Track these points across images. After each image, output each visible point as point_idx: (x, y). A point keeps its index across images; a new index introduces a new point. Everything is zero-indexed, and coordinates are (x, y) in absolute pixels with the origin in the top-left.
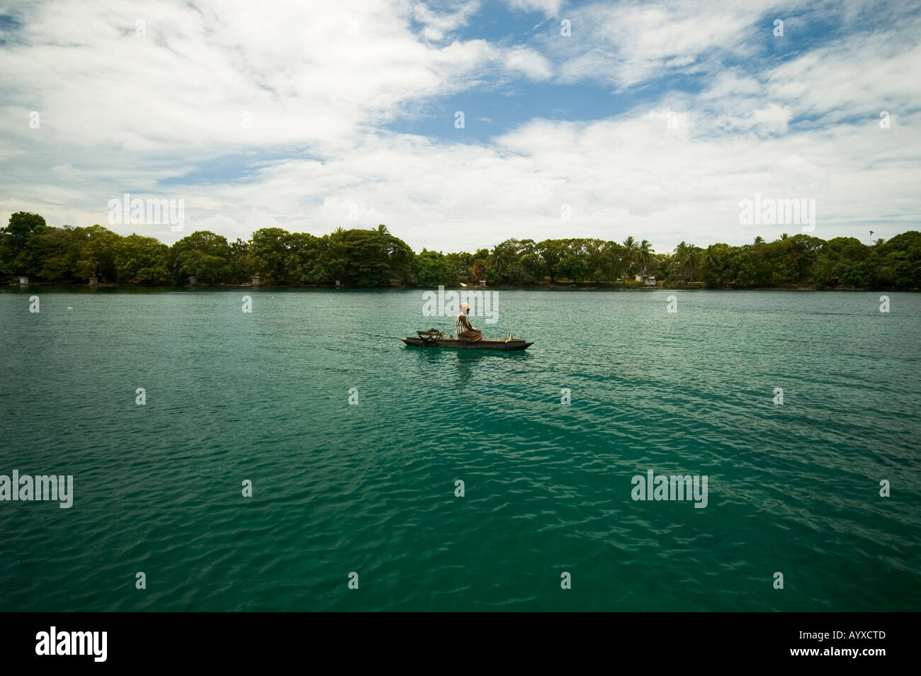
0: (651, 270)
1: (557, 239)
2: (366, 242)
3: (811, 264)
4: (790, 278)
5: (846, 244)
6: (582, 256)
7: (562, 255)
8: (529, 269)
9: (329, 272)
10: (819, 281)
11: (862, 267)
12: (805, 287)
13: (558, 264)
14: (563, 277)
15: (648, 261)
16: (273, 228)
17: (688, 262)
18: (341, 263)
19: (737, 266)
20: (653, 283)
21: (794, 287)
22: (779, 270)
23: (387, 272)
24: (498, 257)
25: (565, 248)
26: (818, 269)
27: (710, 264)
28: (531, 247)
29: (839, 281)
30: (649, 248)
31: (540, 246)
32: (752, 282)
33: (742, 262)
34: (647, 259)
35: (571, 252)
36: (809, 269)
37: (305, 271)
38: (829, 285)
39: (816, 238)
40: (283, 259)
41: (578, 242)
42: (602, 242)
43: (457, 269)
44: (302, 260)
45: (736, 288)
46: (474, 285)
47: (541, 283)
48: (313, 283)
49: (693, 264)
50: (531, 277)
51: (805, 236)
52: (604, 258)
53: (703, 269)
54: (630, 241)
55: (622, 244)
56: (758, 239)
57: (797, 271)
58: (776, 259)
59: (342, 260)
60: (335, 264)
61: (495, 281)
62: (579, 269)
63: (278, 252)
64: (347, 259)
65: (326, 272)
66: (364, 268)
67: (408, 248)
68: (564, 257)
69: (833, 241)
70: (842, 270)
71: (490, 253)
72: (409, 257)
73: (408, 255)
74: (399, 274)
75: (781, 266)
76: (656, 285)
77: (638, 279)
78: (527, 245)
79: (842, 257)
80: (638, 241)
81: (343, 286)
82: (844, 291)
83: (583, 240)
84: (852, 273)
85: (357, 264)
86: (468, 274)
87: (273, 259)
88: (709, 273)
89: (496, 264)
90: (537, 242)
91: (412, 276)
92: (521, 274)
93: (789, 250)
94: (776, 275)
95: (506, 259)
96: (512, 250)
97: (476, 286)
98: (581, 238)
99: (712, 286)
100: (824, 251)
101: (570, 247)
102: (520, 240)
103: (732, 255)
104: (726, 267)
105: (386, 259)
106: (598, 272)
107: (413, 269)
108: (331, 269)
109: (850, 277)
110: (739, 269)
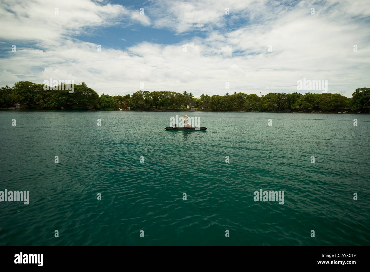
0: (193, 104)
1: (158, 91)
2: (76, 90)
3: (244, 103)
4: (238, 108)
5: (253, 96)
6: (168, 98)
7: (160, 98)
8: (147, 103)
9: (58, 103)
10: (247, 109)
11: (259, 104)
12: (242, 111)
13: (159, 101)
14: (161, 106)
15: (192, 101)
16: (27, 82)
17: (206, 101)
18: (64, 99)
19: (222, 103)
20: (194, 109)
21: (239, 111)
22: (235, 105)
23: (87, 103)
24: (135, 98)
25: (161, 95)
26: (246, 105)
27: (213, 102)
28: (148, 94)
29: (252, 109)
30: (192, 96)
31: (152, 94)
32: (226, 109)
33: (223, 101)
34: (192, 100)
35: (163, 97)
36: (243, 105)
37: (45, 102)
38: (249, 110)
39: (245, 94)
40: (33, 96)
41: (166, 93)
42: (175, 93)
43: (118, 103)
44: (43, 97)
45: (222, 111)
46: (125, 109)
47: (152, 108)
48: (50, 108)
49: (207, 102)
50: (148, 106)
51: (242, 93)
52: (176, 99)
53: (211, 104)
54: (185, 93)
55: (182, 94)
56: (227, 94)
57: (240, 105)
58: (234, 101)
59: (64, 97)
60: (61, 99)
61: (134, 108)
62: (167, 103)
63: (30, 93)
64: (67, 97)
65: (56, 103)
66: (76, 101)
67: (96, 93)
68: (161, 98)
69: (250, 95)
70: (253, 105)
71: (131, 96)
72: (96, 97)
73: (96, 96)
74: (92, 104)
75: (235, 103)
76: (195, 110)
77: (188, 107)
78: (146, 93)
79: (253, 101)
80: (188, 93)
81: (65, 109)
82: (254, 112)
83: (168, 92)
84: (256, 106)
85: (71, 100)
86: (122, 104)
87: (28, 96)
88: (213, 105)
89: (134, 100)
90: (150, 92)
91: (98, 105)
92: (144, 105)
93: (238, 98)
94: (234, 106)
95: (138, 99)
96: (140, 95)
97: (126, 110)
98: (167, 91)
99: (214, 110)
100: (247, 98)
101: (163, 94)
102: (143, 91)
103: (220, 99)
104: (218, 103)
105: (86, 98)
106: (174, 104)
107: (98, 102)
108: (59, 102)
109: (255, 108)
110: (222, 104)
